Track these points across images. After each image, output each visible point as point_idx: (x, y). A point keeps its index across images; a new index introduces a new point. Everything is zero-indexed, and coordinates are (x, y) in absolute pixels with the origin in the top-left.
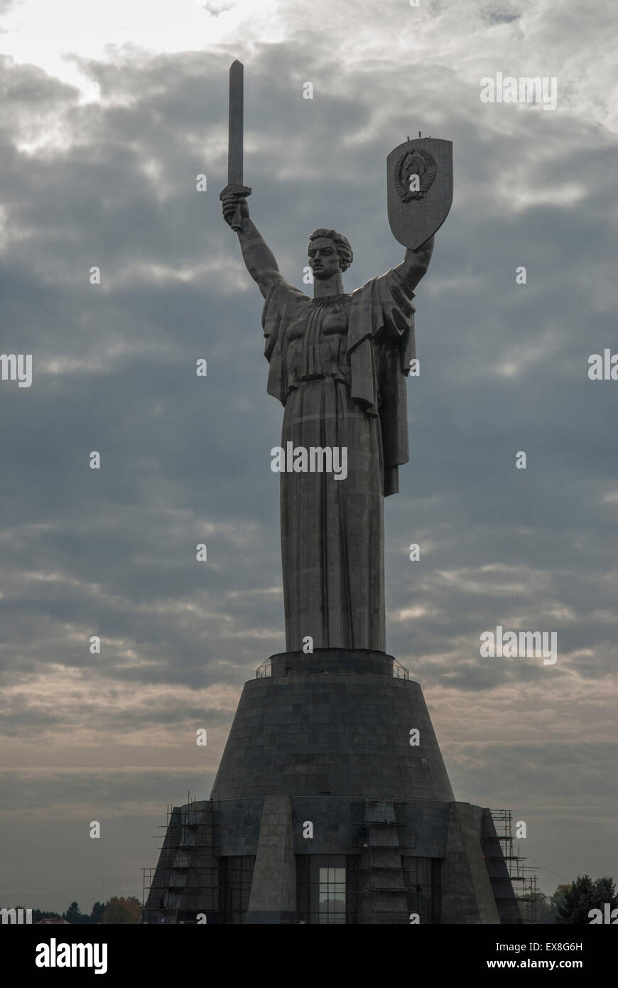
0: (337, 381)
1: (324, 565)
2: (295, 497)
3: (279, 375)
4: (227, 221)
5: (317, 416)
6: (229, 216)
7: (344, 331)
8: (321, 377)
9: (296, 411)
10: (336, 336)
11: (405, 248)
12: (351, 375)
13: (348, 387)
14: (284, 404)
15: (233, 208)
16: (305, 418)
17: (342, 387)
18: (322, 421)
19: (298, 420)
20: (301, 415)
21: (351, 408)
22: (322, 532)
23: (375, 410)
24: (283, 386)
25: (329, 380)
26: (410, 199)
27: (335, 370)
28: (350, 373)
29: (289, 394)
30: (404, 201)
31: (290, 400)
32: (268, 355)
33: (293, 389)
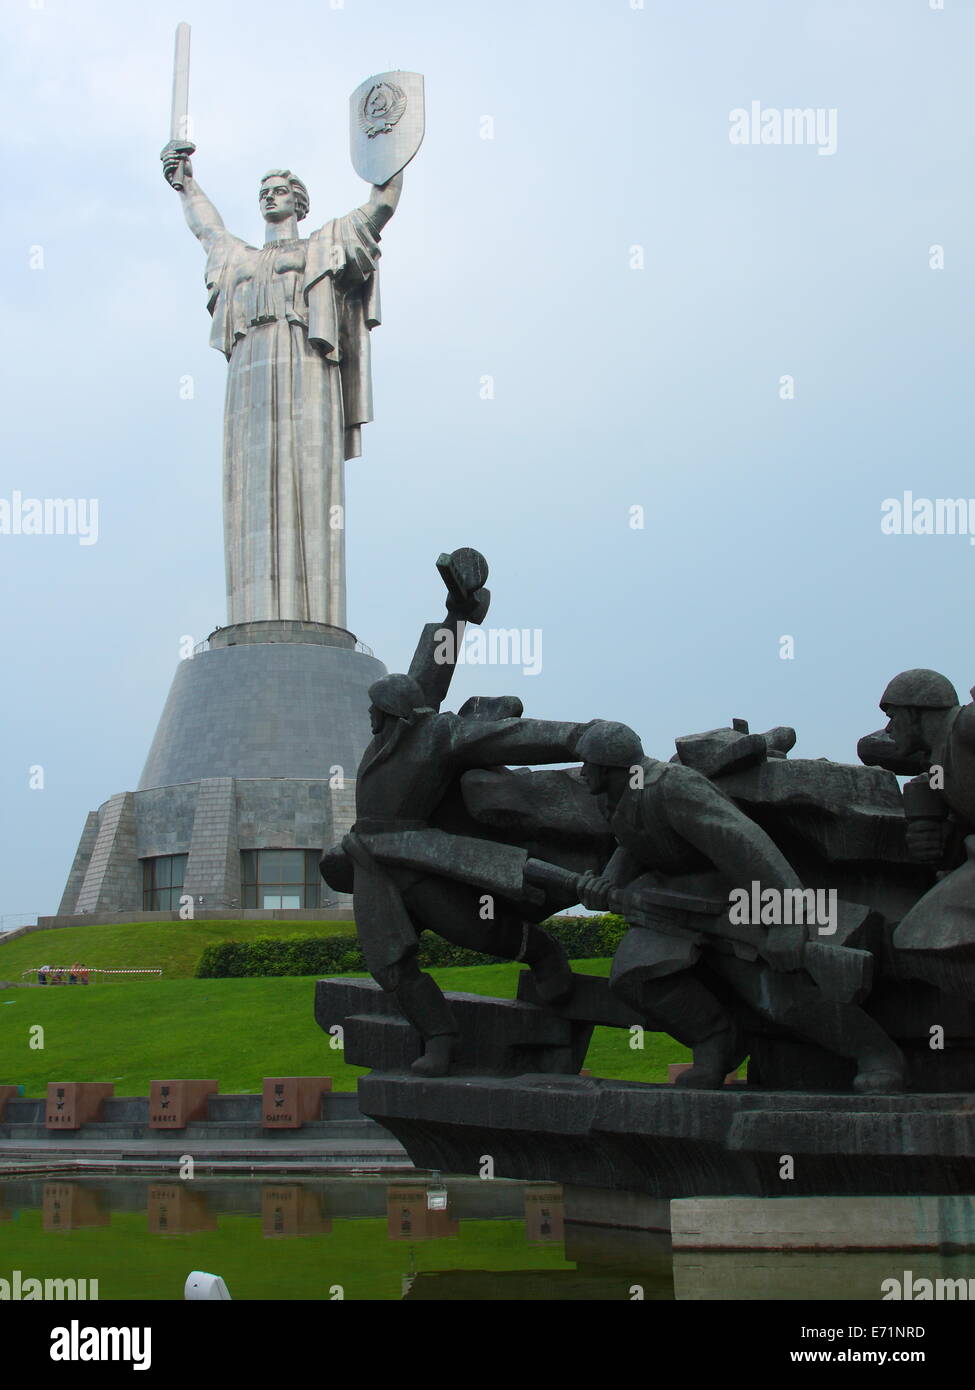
0: (292, 323)
1: (275, 527)
2: (241, 454)
3: (225, 325)
4: (167, 178)
5: (270, 361)
6: (170, 172)
7: (301, 270)
8: (273, 319)
9: (243, 358)
10: (291, 274)
11: (371, 185)
12: (308, 316)
13: (305, 329)
14: (229, 356)
15: (174, 164)
16: (254, 364)
17: (298, 330)
18: (275, 368)
19: (247, 368)
20: (250, 363)
21: (308, 353)
22: (272, 490)
23: (335, 356)
24: (227, 337)
25: (283, 323)
26: (377, 133)
27: (290, 311)
28: (308, 315)
29: (235, 345)
30: (370, 136)
31: (235, 352)
32: (211, 307)
33: (240, 336)
